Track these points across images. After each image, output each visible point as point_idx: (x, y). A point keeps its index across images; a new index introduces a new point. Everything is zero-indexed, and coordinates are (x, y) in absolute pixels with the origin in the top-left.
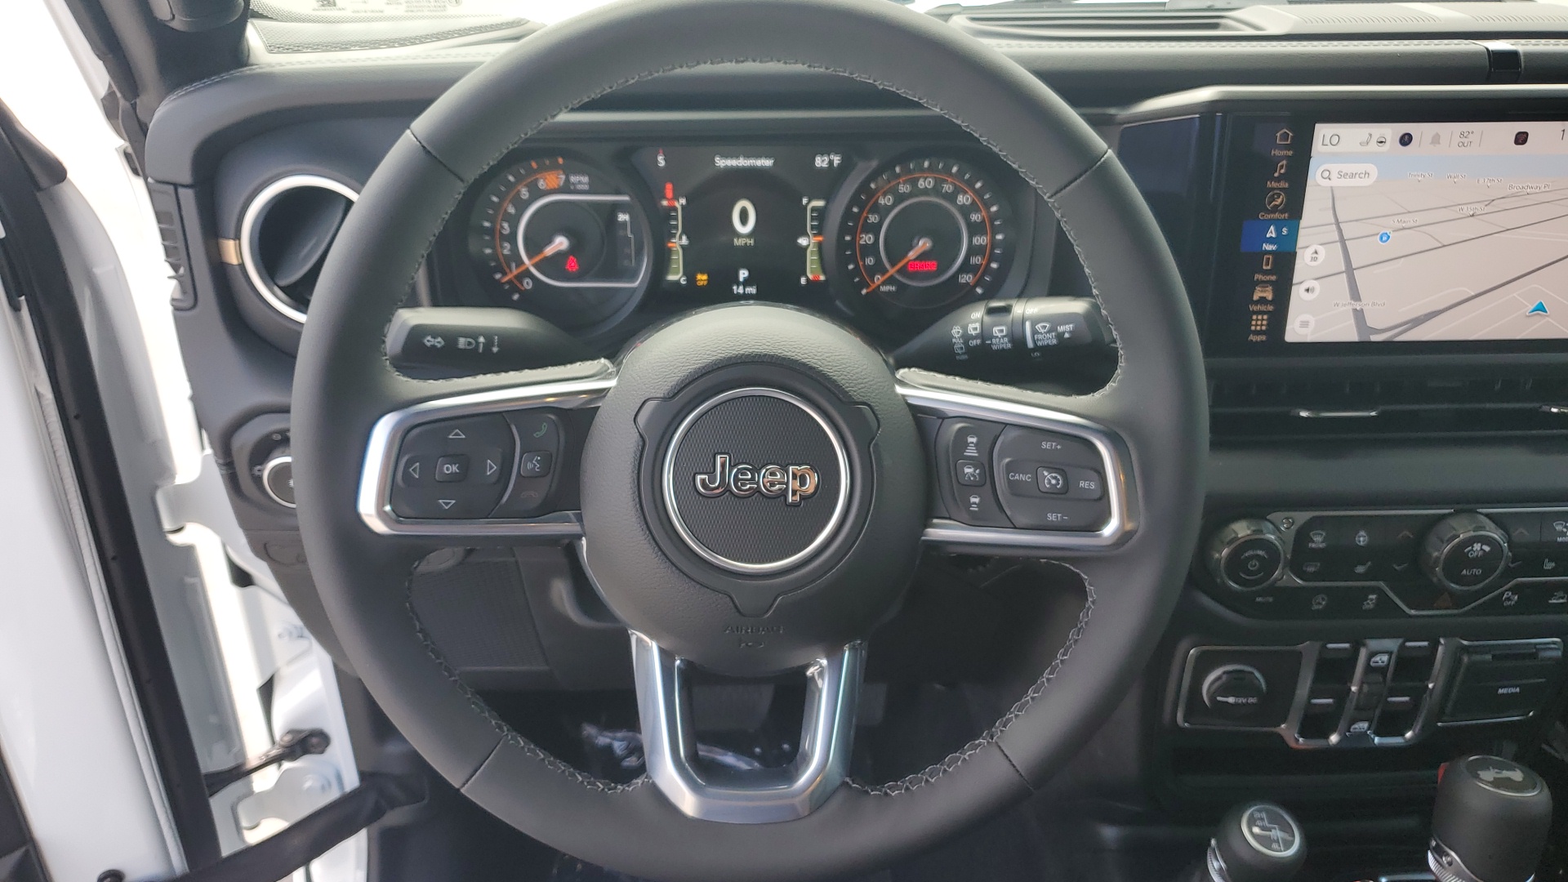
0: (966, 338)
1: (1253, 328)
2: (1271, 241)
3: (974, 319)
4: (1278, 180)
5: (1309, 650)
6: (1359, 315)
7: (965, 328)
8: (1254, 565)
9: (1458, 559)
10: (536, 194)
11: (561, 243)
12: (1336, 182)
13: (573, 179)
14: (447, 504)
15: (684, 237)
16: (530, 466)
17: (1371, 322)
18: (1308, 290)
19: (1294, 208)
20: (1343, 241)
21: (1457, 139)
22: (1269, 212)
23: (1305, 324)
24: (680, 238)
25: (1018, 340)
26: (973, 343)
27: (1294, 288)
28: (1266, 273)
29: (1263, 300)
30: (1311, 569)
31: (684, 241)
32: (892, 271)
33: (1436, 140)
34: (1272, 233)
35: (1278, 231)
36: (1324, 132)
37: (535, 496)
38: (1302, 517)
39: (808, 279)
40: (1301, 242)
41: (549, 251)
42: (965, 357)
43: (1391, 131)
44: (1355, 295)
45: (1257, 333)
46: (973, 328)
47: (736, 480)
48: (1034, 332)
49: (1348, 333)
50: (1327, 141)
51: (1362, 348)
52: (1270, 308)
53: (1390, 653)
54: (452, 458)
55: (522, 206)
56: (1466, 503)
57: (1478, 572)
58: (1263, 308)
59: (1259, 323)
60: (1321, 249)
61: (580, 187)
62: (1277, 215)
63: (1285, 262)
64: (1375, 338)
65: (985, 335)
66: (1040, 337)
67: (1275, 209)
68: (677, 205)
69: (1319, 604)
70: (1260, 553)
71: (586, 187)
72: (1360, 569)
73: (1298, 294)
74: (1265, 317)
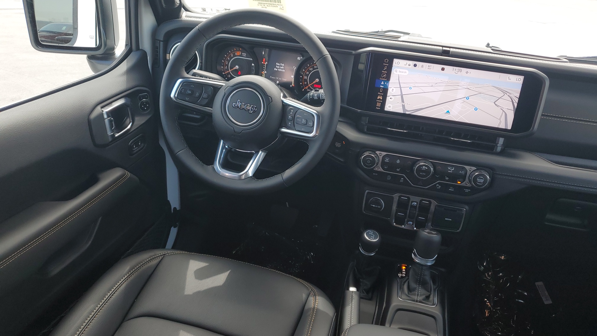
0: (310, 96)
1: (377, 106)
2: (382, 85)
3: (313, 93)
4: (385, 71)
5: (396, 196)
6: (403, 106)
7: (310, 94)
8: (369, 162)
9: (419, 170)
10: (235, 56)
11: (237, 67)
12: (398, 73)
13: (243, 54)
14: (187, 99)
15: (266, 71)
16: (205, 96)
17: (407, 108)
18: (391, 98)
19: (388, 78)
20: (400, 87)
21: (427, 67)
22: (382, 78)
23: (390, 107)
24: (265, 71)
25: (319, 97)
26: (311, 97)
27: (387, 97)
28: (381, 93)
29: (380, 99)
30: (386, 168)
31: (266, 72)
32: (309, 85)
33: (422, 66)
34: (383, 83)
35: (384, 83)
36: (396, 61)
37: (206, 101)
38: (384, 153)
39: (292, 85)
40: (389, 87)
41: (234, 68)
42: (309, 101)
43: (412, 63)
44: (403, 101)
45: (378, 107)
46: (311, 94)
47: (241, 105)
48: (322, 96)
49: (401, 111)
50: (396, 63)
51: (404, 115)
52: (382, 101)
53: (417, 203)
54: (190, 90)
55: (231, 58)
56: (425, 157)
57: (424, 174)
58: (380, 101)
59: (379, 105)
60: (394, 89)
62: (384, 79)
63: (385, 91)
64: (407, 113)
65: (313, 96)
66: (323, 97)
67: (383, 78)
68: (265, 63)
69: (389, 178)
70: (371, 159)
71: (245, 56)
72: (398, 170)
73: (388, 99)
74: (380, 103)
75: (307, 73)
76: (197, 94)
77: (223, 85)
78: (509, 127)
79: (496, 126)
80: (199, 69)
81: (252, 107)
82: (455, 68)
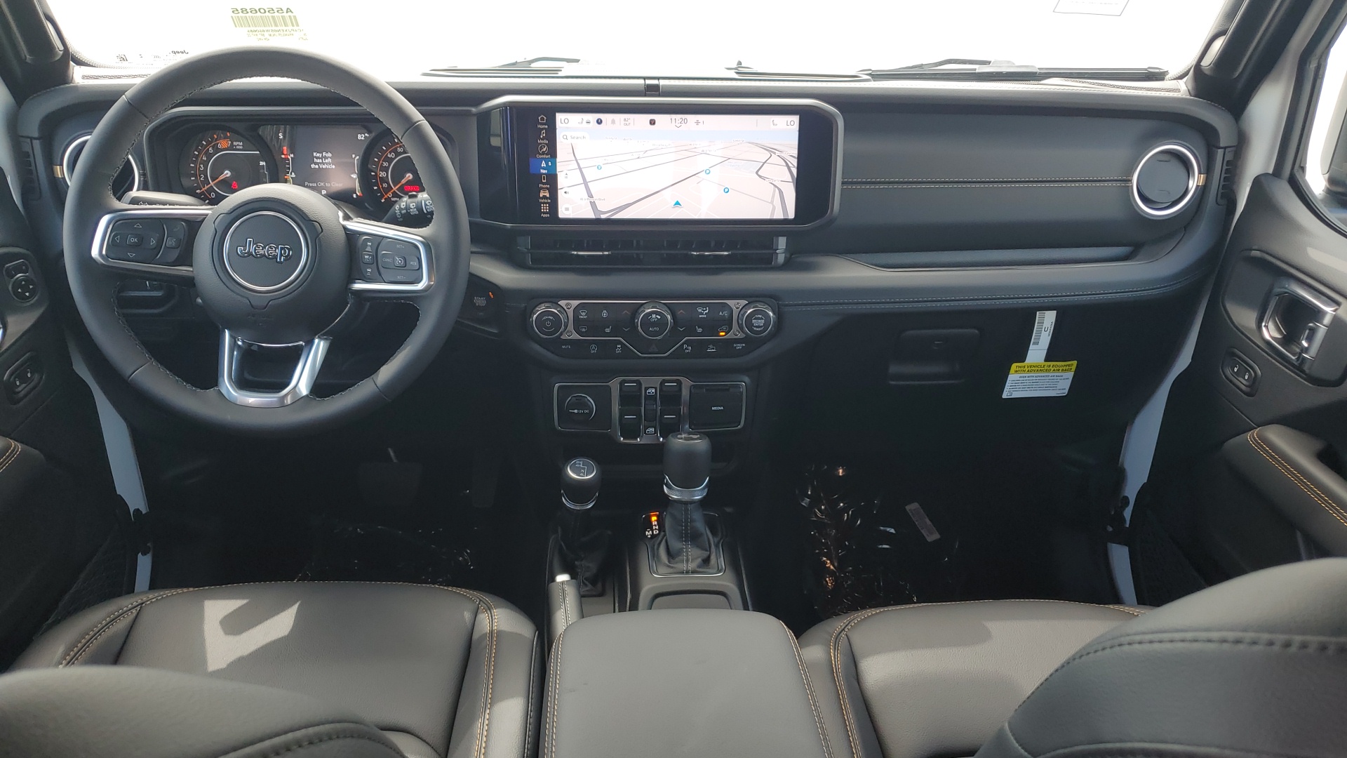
0: (400, 209)
1: (542, 210)
2: (544, 168)
3: (405, 201)
4: (543, 139)
5: (614, 384)
6: (593, 205)
7: (400, 206)
8: (548, 324)
9: (647, 322)
10: (218, 150)
11: (227, 173)
12: (570, 141)
13: (235, 143)
14: (131, 255)
15: (293, 172)
16: (170, 243)
17: (602, 207)
18: (565, 192)
19: (553, 153)
20: (580, 169)
21: (623, 122)
22: (540, 154)
23: (567, 209)
24: (291, 172)
25: (420, 209)
26: (404, 212)
27: (559, 191)
28: (544, 184)
29: (545, 197)
30: (583, 330)
31: (293, 175)
32: (395, 189)
33: (613, 122)
34: (544, 164)
35: (547, 164)
36: (560, 117)
37: (174, 255)
38: (575, 303)
39: (357, 195)
40: (558, 169)
41: (221, 177)
43: (593, 117)
44: (591, 196)
45: (544, 213)
46: (403, 205)
47: (255, 250)
48: (426, 205)
49: (590, 215)
50: (563, 122)
51: (598, 221)
52: (549, 201)
53: (656, 388)
54: (136, 236)
55: (209, 156)
56: (653, 297)
57: (657, 329)
58: (546, 201)
59: (545, 208)
60: (568, 172)
61: (238, 147)
62: (544, 156)
63: (552, 179)
64: (603, 216)
65: (407, 208)
66: (429, 207)
67: (543, 153)
68: (289, 157)
69: (594, 350)
70: (551, 318)
71: (241, 147)
72: (608, 330)
73: (561, 193)
74: (548, 205)
75: (385, 164)
76: (153, 242)
77: (207, 215)
78: (791, 215)
79: (768, 217)
80: (141, 187)
81: (282, 249)
82: (674, 116)
